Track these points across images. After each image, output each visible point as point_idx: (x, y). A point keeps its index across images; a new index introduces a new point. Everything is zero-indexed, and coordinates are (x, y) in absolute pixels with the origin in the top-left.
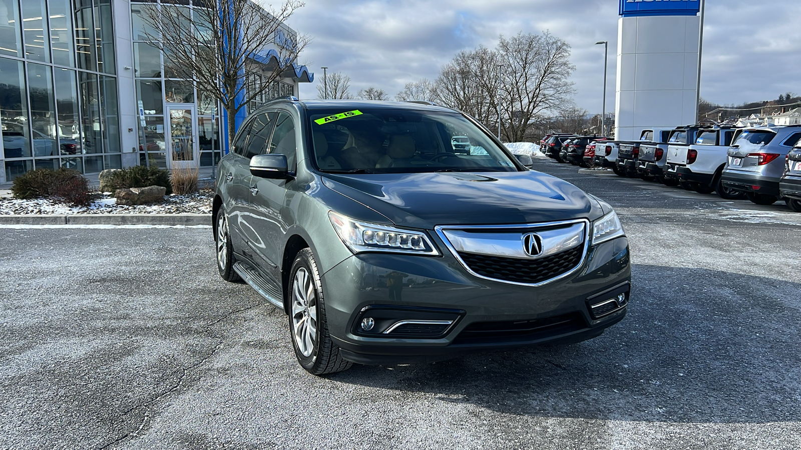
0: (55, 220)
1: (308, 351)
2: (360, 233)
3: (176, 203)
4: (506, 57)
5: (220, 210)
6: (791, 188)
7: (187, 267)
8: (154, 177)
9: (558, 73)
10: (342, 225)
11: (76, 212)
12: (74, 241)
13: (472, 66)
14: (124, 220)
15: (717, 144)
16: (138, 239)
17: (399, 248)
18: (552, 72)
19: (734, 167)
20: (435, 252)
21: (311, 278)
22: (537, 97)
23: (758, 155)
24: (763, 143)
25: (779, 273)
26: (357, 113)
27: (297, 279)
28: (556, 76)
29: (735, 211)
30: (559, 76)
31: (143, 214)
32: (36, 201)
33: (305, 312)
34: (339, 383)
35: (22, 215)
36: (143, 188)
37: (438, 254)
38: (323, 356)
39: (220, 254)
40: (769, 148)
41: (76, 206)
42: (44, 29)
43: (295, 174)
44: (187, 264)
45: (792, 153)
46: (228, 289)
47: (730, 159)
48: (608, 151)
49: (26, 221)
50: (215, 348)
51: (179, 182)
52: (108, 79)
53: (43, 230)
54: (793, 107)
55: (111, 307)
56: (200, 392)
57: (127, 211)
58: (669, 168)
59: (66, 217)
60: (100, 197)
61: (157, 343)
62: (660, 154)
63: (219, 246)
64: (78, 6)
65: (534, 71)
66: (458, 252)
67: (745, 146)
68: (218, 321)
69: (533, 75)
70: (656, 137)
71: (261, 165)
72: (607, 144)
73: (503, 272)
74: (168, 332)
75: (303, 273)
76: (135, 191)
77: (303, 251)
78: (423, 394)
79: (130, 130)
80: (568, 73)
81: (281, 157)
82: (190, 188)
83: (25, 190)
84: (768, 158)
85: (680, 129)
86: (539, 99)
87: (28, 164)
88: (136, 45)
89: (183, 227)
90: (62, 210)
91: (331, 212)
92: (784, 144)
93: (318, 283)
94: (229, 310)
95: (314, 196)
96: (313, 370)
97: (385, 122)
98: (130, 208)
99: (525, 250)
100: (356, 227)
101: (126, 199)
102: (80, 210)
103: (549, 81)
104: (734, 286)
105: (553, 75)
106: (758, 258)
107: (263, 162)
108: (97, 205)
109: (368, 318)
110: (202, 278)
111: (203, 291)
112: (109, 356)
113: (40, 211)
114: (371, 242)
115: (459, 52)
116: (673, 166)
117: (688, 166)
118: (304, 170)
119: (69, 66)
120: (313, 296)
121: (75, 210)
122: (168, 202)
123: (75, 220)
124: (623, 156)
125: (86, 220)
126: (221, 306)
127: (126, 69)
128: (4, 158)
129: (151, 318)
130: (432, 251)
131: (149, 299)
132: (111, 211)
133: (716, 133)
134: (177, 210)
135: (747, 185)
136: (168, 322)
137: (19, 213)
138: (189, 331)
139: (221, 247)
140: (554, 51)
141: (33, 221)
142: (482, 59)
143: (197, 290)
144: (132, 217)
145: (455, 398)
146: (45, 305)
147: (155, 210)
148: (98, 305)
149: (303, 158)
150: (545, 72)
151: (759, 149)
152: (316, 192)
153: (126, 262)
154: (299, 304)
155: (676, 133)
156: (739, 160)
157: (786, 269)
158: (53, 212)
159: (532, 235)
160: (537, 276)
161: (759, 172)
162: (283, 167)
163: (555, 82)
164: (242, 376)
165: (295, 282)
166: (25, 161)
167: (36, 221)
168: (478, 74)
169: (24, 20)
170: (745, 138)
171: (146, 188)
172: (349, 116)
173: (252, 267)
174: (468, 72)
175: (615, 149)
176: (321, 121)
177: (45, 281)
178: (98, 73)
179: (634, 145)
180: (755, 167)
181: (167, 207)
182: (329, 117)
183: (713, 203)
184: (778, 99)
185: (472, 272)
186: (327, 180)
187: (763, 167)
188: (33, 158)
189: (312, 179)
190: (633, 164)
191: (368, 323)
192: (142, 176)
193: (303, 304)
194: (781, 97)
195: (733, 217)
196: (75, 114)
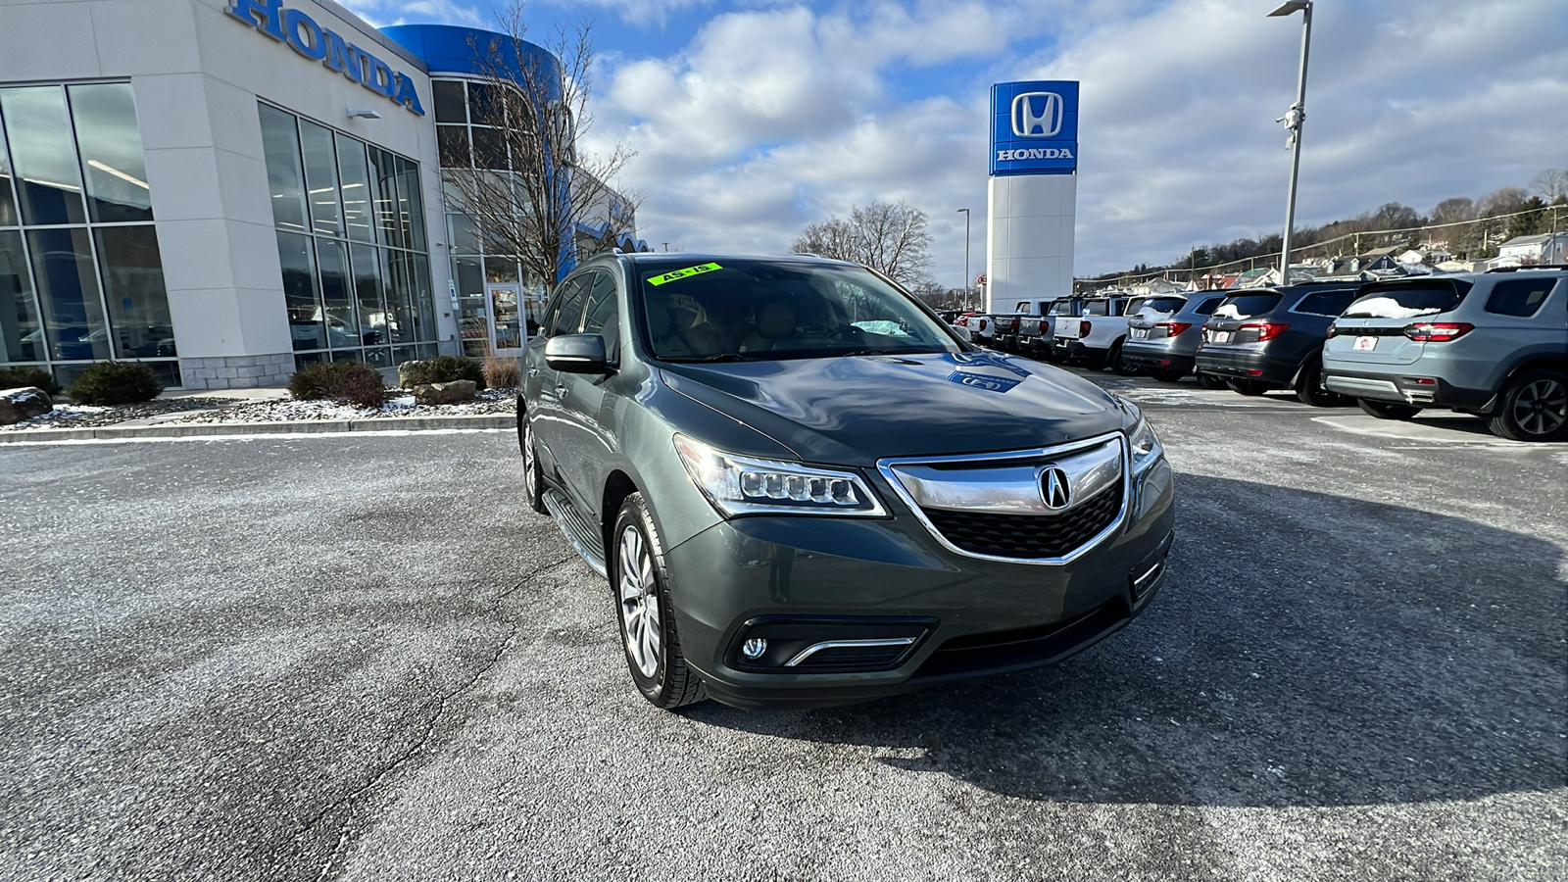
0: (336, 427)
1: (649, 669)
2: (735, 477)
3: (489, 400)
4: (860, 229)
5: (525, 416)
6: (1213, 362)
7: (489, 492)
8: (462, 369)
9: (915, 245)
10: (698, 461)
11: (363, 415)
12: (352, 455)
13: (824, 239)
14: (422, 424)
15: (1108, 314)
16: (435, 448)
17: (809, 503)
18: (909, 244)
19: (1137, 339)
20: (878, 510)
21: (647, 548)
22: (894, 270)
23: (1168, 325)
24: (1172, 311)
25: (1254, 473)
26: (714, 267)
27: (625, 542)
28: (913, 247)
29: (1142, 391)
30: (916, 248)
31: (446, 416)
32: (318, 403)
33: (640, 598)
34: (701, 726)
35: (297, 421)
36: (448, 384)
37: (885, 514)
38: (673, 687)
39: (528, 474)
40: (1179, 317)
41: (366, 408)
42: (336, 203)
43: (618, 366)
44: (490, 486)
45: (1211, 321)
46: (539, 527)
47: (1133, 330)
48: (983, 325)
49: (300, 428)
50: (503, 645)
51: (494, 374)
52: (419, 257)
53: (319, 439)
54: (1150, 278)
55: (365, 565)
56: (457, 760)
57: (427, 413)
58: (1057, 342)
59: (349, 423)
60: (399, 394)
61: (412, 638)
62: (1045, 328)
63: (527, 464)
64: (382, 175)
65: (889, 242)
66: (924, 509)
67: (1152, 316)
68: (516, 588)
69: (888, 247)
70: (1034, 310)
71: (563, 351)
72: (982, 318)
73: (1004, 540)
74: (433, 614)
75: (635, 534)
76: (438, 387)
77: (633, 498)
78: (851, 748)
79: (447, 315)
80: (925, 244)
81: (595, 339)
82: (508, 381)
83: (306, 388)
84: (1179, 329)
85: (1061, 300)
86: (896, 273)
87: (324, 357)
88: (450, 218)
89: (496, 431)
90: (347, 413)
91: (677, 435)
92: (1197, 312)
93: (660, 560)
94: (535, 565)
95: (648, 404)
96: (660, 701)
97: (757, 280)
98: (432, 408)
99: (1043, 498)
100: (726, 466)
101: (427, 398)
102: (370, 413)
103: (906, 253)
104: (1217, 498)
105: (909, 247)
106: (1214, 451)
107: (567, 346)
108: (391, 406)
109: (755, 639)
110: (505, 509)
111: (504, 532)
112: (328, 669)
113: (319, 416)
114: (755, 494)
115: (807, 225)
116: (1062, 340)
117: (1081, 340)
118: (631, 360)
119: (369, 241)
120: (651, 581)
121: (363, 413)
122: (480, 400)
123: (361, 426)
124: (1000, 330)
125: (374, 426)
126: (523, 559)
127: (439, 245)
128: (292, 351)
129: (417, 584)
130: (872, 507)
131: (426, 547)
132: (408, 413)
133: (1105, 303)
134: (489, 410)
135: (1154, 360)
136: (440, 592)
137: (293, 419)
138: (467, 610)
139: (530, 466)
140: (910, 222)
141: (309, 429)
142: (834, 231)
143: (494, 529)
144: (433, 420)
145: (910, 757)
146: (271, 562)
147: (462, 410)
148: (348, 562)
149: (630, 339)
150: (901, 244)
151: (1167, 318)
152: (653, 394)
153: (410, 485)
154: (630, 582)
155: (1057, 305)
156: (1144, 332)
157: (1261, 467)
158: (335, 416)
159: (1050, 468)
160: (1061, 544)
161: (1169, 344)
162: (598, 355)
163: (912, 254)
164: (538, 713)
165: (623, 546)
166: (320, 353)
167: (312, 428)
168: (831, 247)
169: (311, 192)
170: (1150, 306)
171: (451, 383)
172: (701, 271)
173: (566, 500)
174: (820, 245)
175: (990, 323)
176: (657, 281)
177: (288, 520)
178: (405, 250)
179: (1014, 318)
180: (1163, 339)
181: (477, 406)
182: (670, 274)
183: (1113, 381)
184: (1133, 269)
185: (951, 544)
186: (669, 375)
187: (1173, 339)
188: (330, 350)
189: (646, 375)
190: (1013, 339)
191: (755, 648)
192: (447, 368)
193: (636, 584)
194: (1137, 267)
195: (1147, 397)
196: (379, 299)
